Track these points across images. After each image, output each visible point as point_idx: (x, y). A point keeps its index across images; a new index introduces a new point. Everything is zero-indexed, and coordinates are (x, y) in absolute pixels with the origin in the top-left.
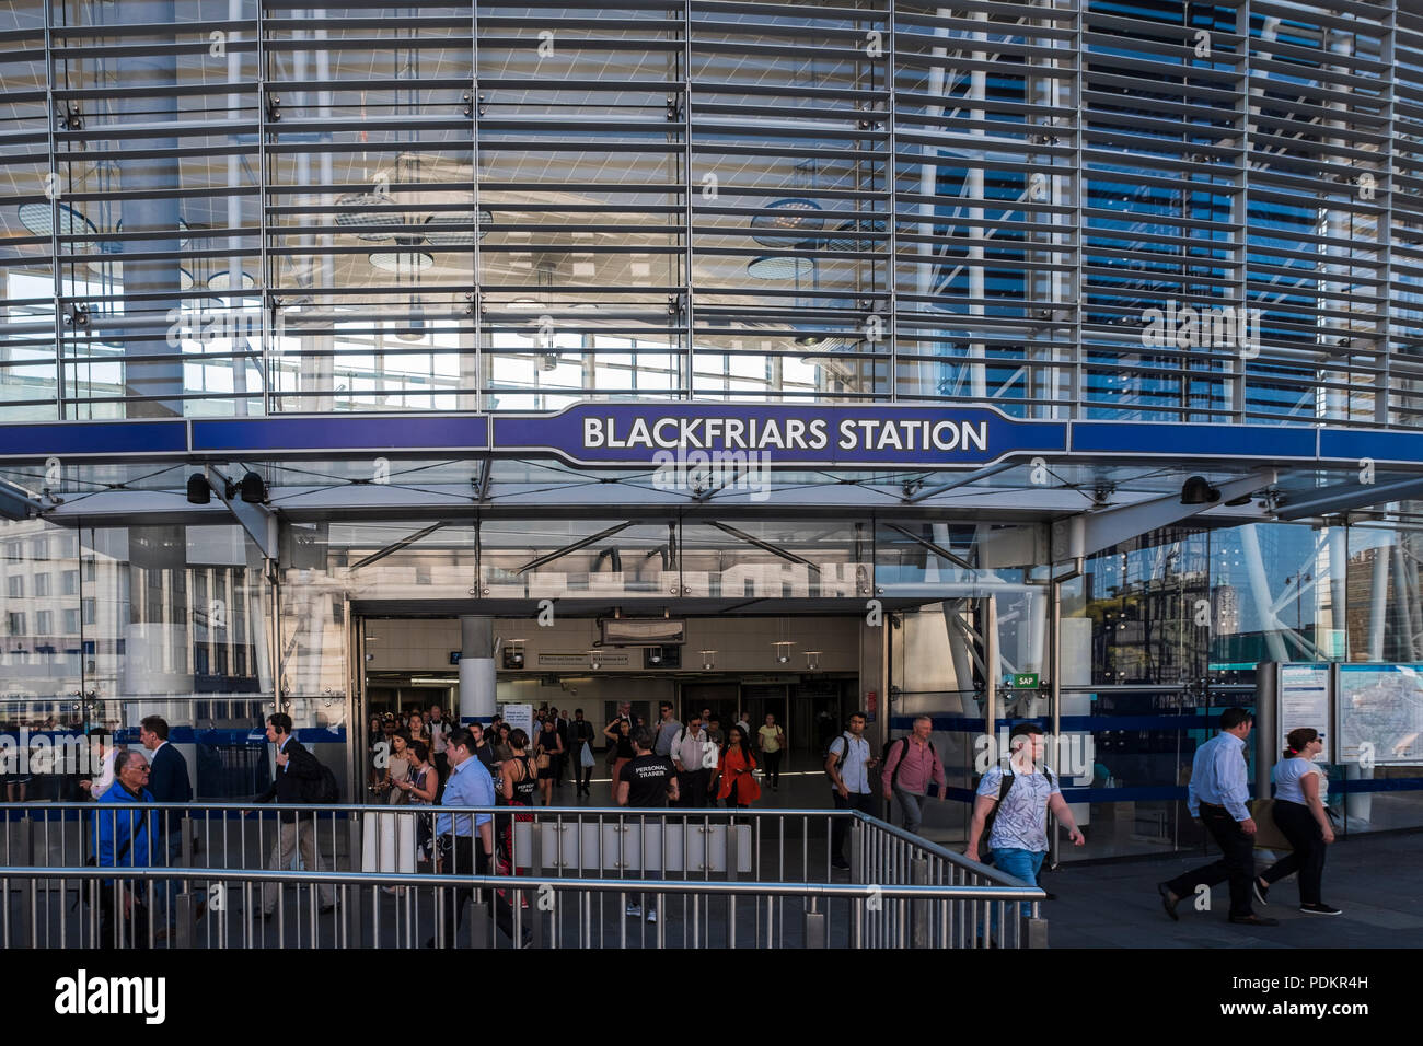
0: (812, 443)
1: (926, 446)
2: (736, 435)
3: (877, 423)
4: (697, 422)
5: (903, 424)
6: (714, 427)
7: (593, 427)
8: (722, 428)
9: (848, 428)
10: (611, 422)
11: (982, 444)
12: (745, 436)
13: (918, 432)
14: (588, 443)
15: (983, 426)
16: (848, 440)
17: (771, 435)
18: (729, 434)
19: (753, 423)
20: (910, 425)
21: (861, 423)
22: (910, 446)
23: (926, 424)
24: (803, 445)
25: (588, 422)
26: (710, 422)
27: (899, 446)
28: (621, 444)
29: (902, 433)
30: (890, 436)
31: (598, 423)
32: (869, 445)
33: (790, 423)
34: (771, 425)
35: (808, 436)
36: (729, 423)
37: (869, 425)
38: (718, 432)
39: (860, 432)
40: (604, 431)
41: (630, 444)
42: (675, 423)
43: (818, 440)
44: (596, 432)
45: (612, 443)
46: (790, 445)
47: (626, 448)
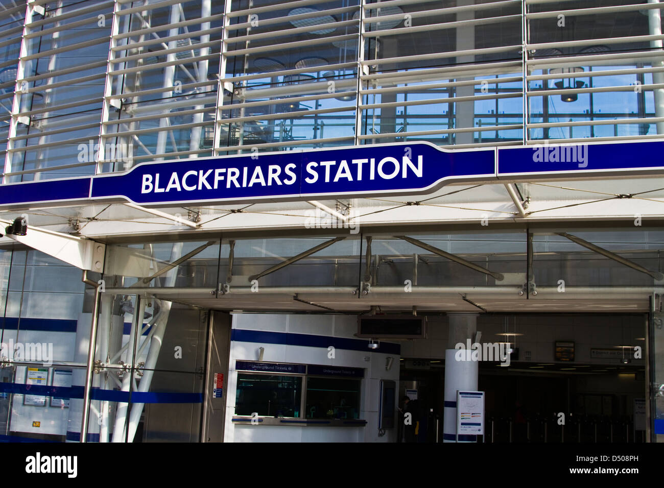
0: (286, 182)
1: (372, 177)
2: (234, 179)
3: (334, 163)
4: (210, 171)
5: (354, 162)
6: (220, 174)
7: (147, 180)
8: (225, 175)
9: (312, 168)
10: (158, 176)
11: (419, 173)
12: (240, 180)
13: (366, 167)
14: (144, 191)
15: (420, 158)
16: (312, 177)
17: (258, 177)
18: (230, 178)
19: (246, 169)
20: (360, 162)
21: (322, 164)
22: (360, 178)
23: (373, 161)
24: (279, 183)
25: (145, 177)
26: (217, 171)
27: (350, 179)
28: (162, 190)
29: (353, 169)
30: (344, 171)
31: (150, 177)
32: (327, 180)
33: (271, 168)
34: (258, 170)
35: (283, 176)
36: (230, 170)
37: (328, 164)
38: (222, 178)
39: (321, 170)
40: (153, 182)
41: (168, 190)
42: (195, 173)
43: (290, 178)
44: (149, 183)
45: (157, 190)
46: (270, 183)
47: (165, 193)
